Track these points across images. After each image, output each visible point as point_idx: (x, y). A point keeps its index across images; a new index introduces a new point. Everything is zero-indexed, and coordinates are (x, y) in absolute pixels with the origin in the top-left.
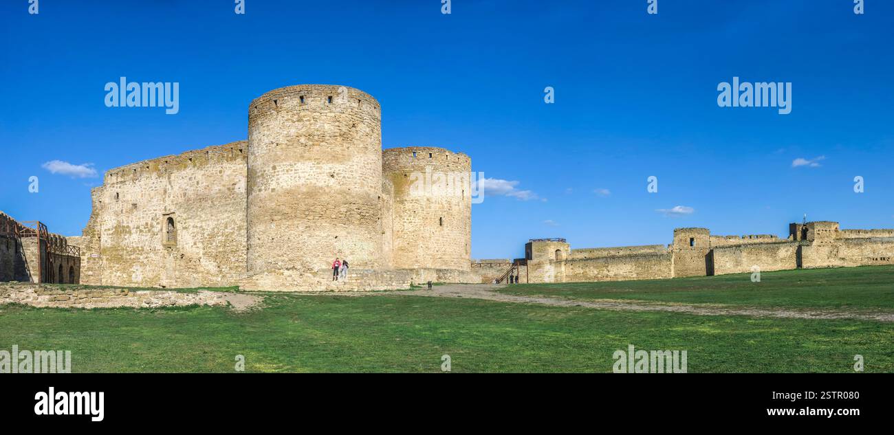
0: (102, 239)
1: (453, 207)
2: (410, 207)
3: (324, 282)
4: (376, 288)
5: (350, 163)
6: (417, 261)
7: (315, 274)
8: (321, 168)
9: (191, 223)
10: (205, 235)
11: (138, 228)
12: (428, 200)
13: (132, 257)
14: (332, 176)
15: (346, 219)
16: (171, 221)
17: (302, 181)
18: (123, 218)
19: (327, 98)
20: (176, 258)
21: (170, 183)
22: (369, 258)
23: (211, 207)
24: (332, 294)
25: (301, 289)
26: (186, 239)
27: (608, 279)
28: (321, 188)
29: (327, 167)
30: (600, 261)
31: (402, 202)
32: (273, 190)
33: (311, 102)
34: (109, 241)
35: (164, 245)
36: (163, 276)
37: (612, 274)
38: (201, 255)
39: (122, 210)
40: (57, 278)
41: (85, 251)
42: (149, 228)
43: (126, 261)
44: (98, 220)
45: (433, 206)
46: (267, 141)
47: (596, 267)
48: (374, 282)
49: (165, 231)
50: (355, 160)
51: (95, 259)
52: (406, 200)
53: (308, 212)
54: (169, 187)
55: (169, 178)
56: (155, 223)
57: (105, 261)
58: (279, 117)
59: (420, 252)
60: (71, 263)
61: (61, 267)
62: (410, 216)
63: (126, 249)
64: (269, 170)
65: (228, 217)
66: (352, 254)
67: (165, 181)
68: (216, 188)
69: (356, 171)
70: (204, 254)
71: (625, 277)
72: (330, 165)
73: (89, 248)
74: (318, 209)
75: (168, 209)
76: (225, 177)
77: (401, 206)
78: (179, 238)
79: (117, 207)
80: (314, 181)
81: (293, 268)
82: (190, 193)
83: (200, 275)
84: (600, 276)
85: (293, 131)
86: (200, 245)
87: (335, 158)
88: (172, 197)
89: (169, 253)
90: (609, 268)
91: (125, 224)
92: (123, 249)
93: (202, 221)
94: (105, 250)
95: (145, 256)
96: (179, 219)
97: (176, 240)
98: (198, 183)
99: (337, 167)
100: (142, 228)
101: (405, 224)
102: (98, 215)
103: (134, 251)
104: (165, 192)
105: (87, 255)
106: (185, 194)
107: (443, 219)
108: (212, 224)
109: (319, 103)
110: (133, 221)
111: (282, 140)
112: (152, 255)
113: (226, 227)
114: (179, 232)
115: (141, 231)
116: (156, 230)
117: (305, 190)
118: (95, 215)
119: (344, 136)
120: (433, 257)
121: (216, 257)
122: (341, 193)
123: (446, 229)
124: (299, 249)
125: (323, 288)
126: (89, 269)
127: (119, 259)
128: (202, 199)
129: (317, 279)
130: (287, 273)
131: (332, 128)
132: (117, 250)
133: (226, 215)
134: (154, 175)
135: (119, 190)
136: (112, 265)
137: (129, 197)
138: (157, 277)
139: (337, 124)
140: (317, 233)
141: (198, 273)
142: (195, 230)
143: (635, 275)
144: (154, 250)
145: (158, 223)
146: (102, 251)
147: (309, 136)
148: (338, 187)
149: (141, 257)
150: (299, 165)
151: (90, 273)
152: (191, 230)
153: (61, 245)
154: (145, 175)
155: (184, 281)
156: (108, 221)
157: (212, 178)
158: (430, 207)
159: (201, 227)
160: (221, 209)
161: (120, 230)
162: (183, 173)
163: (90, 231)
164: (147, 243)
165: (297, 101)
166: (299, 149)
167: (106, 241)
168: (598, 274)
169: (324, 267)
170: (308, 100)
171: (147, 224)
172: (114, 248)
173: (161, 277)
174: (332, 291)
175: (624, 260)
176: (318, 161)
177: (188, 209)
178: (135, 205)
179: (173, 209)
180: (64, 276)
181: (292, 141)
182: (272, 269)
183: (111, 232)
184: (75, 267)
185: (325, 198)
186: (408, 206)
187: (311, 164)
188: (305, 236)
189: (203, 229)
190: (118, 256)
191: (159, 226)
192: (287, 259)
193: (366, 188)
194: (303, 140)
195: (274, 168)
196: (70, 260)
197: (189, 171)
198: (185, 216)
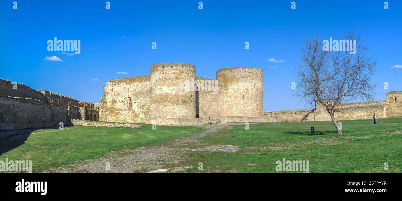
0: (107, 104)
1: (249, 91)
2: (230, 92)
3: (169, 122)
4: (187, 124)
5: (179, 86)
6: (233, 113)
7: (167, 120)
8: (169, 88)
9: (137, 101)
10: (142, 105)
11: (120, 101)
12: (237, 88)
13: (118, 111)
14: (173, 90)
15: (177, 103)
16: (130, 99)
17: (164, 92)
18: (115, 97)
19: (171, 67)
20: (132, 113)
21: (130, 87)
22: (186, 114)
23: (143, 96)
24: (171, 126)
25: (163, 124)
26: (135, 106)
27: (354, 119)
28: (169, 94)
29: (171, 88)
30: (350, 110)
31: (227, 90)
32: (156, 94)
33: (166, 68)
34: (110, 105)
35: (128, 108)
36: (128, 119)
37: (355, 116)
38: (140, 112)
39: (114, 95)
40: (90, 118)
41: (100, 109)
42: (123, 101)
43: (115, 113)
44: (106, 97)
45: (239, 91)
46: (154, 79)
47: (347, 113)
48: (186, 122)
49: (128, 103)
50: (181, 85)
51: (104, 112)
52: (229, 89)
53: (166, 100)
54: (130, 88)
55: (130, 85)
56: (125, 100)
57: (108, 112)
58: (157, 73)
59: (234, 110)
60: (95, 113)
61: (91, 114)
62: (230, 95)
63: (115, 109)
64: (154, 88)
65: (149, 100)
66: (179, 113)
67: (129, 86)
68: (145, 90)
69: (181, 88)
70: (141, 112)
71: (361, 118)
72: (172, 87)
73: (102, 108)
74: (168, 100)
75: (129, 95)
76: (148, 87)
77: (227, 91)
78: (133, 106)
79: (112, 93)
80: (167, 92)
81: (161, 118)
82: (137, 91)
83: (140, 119)
84: (349, 117)
85: (161, 77)
86: (140, 108)
87: (173, 85)
88: (131, 91)
89: (130, 111)
90: (354, 113)
91: (115, 100)
92: (114, 109)
93: (140, 101)
94: (108, 108)
95: (122, 111)
96: (133, 99)
97: (132, 106)
98: (139, 88)
99: (174, 87)
100: (121, 101)
101: (228, 99)
102: (106, 95)
103: (118, 109)
104: (129, 90)
105: (102, 110)
106: (135, 91)
107: (244, 96)
108: (144, 102)
109: (168, 69)
110: (118, 99)
111: (158, 79)
112: (124, 111)
113: (148, 103)
114: (133, 104)
115: (121, 103)
116: (125, 103)
117: (164, 94)
118: (105, 95)
119: (177, 78)
120: (240, 112)
121: (145, 113)
122: (176, 95)
123: (246, 100)
124: (163, 112)
125: (169, 124)
126: (102, 115)
127: (113, 112)
128: (140, 93)
129: (167, 121)
130: (159, 119)
131: (173, 76)
132: (112, 109)
133: (148, 99)
134: (125, 84)
135: (113, 88)
136: (110, 114)
137: (116, 90)
138: (126, 119)
139: (174, 74)
140: (168, 107)
141: (139, 118)
142: (138, 103)
143: (366, 117)
144: (125, 110)
145: (126, 100)
146: (107, 109)
147: (166, 78)
148: (175, 93)
149: (121, 112)
150: (162, 87)
151: (102, 117)
152: (137, 103)
153: (92, 107)
154: (122, 83)
155: (134, 121)
156: (109, 98)
157: (144, 87)
158: (238, 92)
159: (140, 102)
160: (146, 97)
161: (114, 102)
162: (135, 84)
163: (103, 101)
164: (122, 107)
165: (162, 68)
166: (163, 82)
167: (109, 105)
168: (349, 116)
169: (170, 117)
170: (165, 68)
171: (123, 100)
172: (111, 108)
173: (127, 119)
174: (172, 125)
175: (361, 109)
176: (168, 86)
177: (136, 96)
178: (119, 93)
179: (131, 96)
180: (92, 118)
181: (161, 80)
182: (155, 118)
183: (110, 102)
184: (97, 114)
185: (170, 97)
186: (229, 91)
187: (166, 87)
188: (164, 108)
189: (141, 103)
190: (112, 111)
191: (127, 101)
192: (159, 115)
193: (185, 93)
194: (164, 79)
195: (156, 88)
196: (95, 112)
197: (136, 83)
198: (135, 98)
